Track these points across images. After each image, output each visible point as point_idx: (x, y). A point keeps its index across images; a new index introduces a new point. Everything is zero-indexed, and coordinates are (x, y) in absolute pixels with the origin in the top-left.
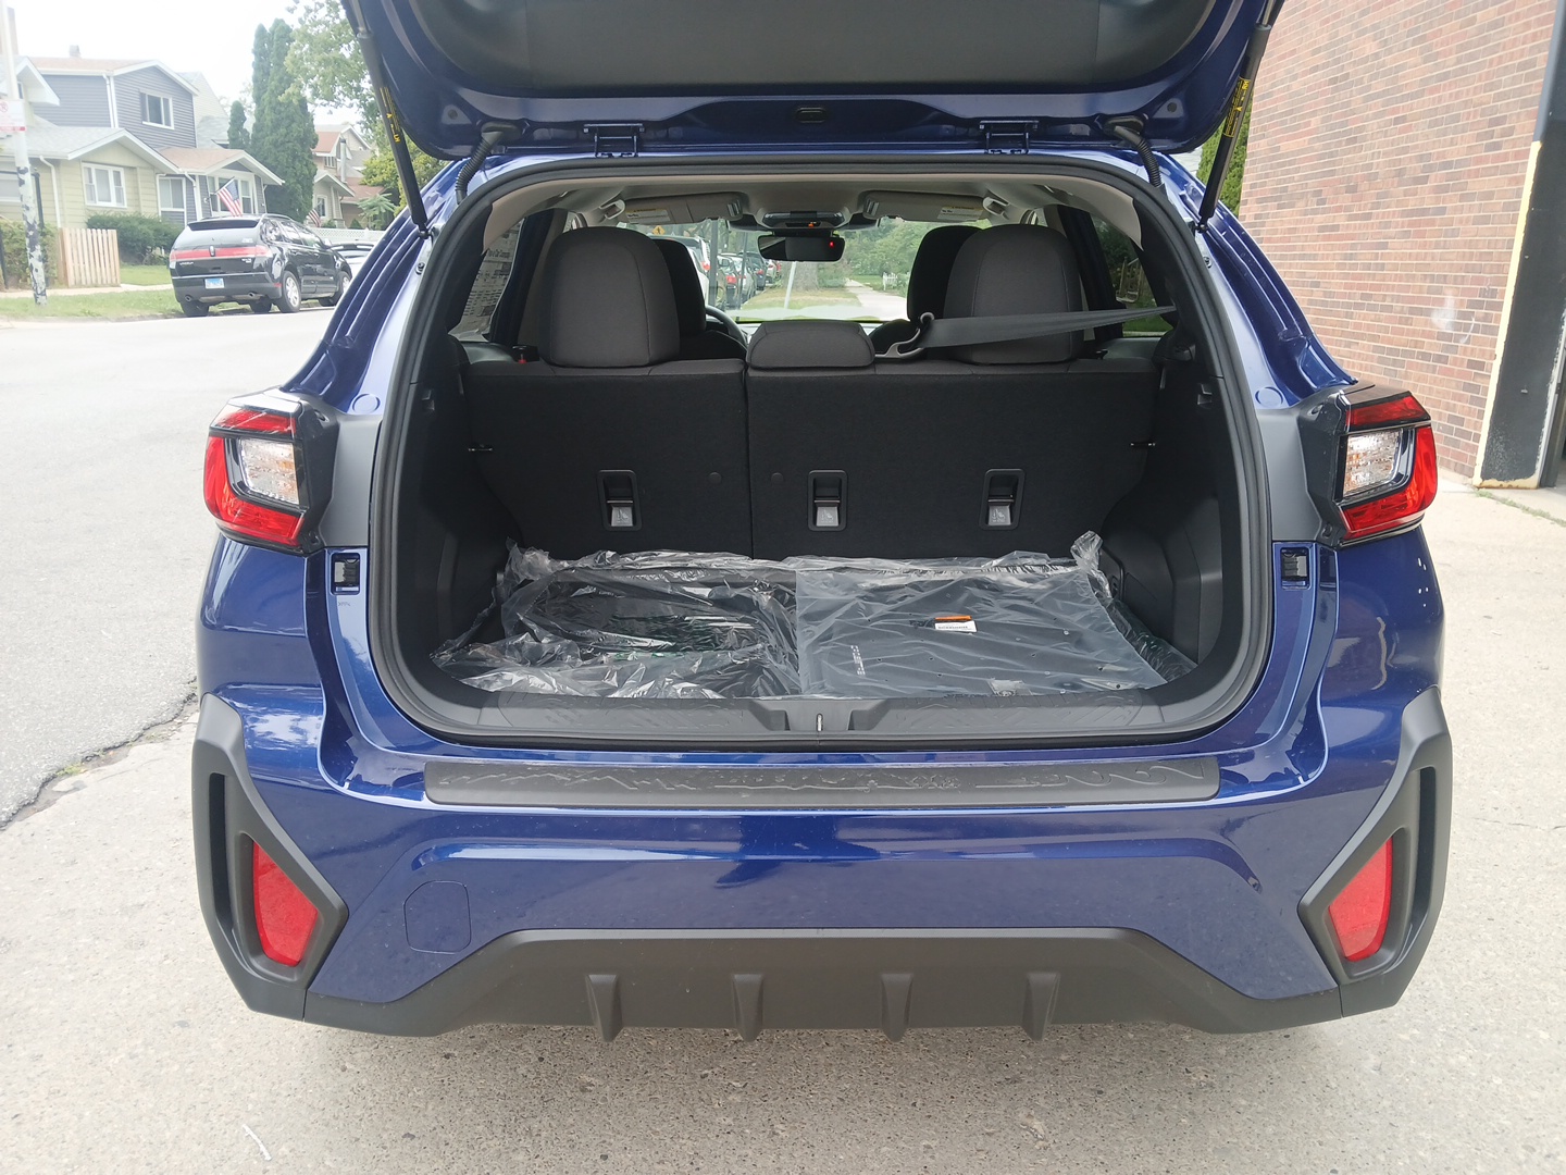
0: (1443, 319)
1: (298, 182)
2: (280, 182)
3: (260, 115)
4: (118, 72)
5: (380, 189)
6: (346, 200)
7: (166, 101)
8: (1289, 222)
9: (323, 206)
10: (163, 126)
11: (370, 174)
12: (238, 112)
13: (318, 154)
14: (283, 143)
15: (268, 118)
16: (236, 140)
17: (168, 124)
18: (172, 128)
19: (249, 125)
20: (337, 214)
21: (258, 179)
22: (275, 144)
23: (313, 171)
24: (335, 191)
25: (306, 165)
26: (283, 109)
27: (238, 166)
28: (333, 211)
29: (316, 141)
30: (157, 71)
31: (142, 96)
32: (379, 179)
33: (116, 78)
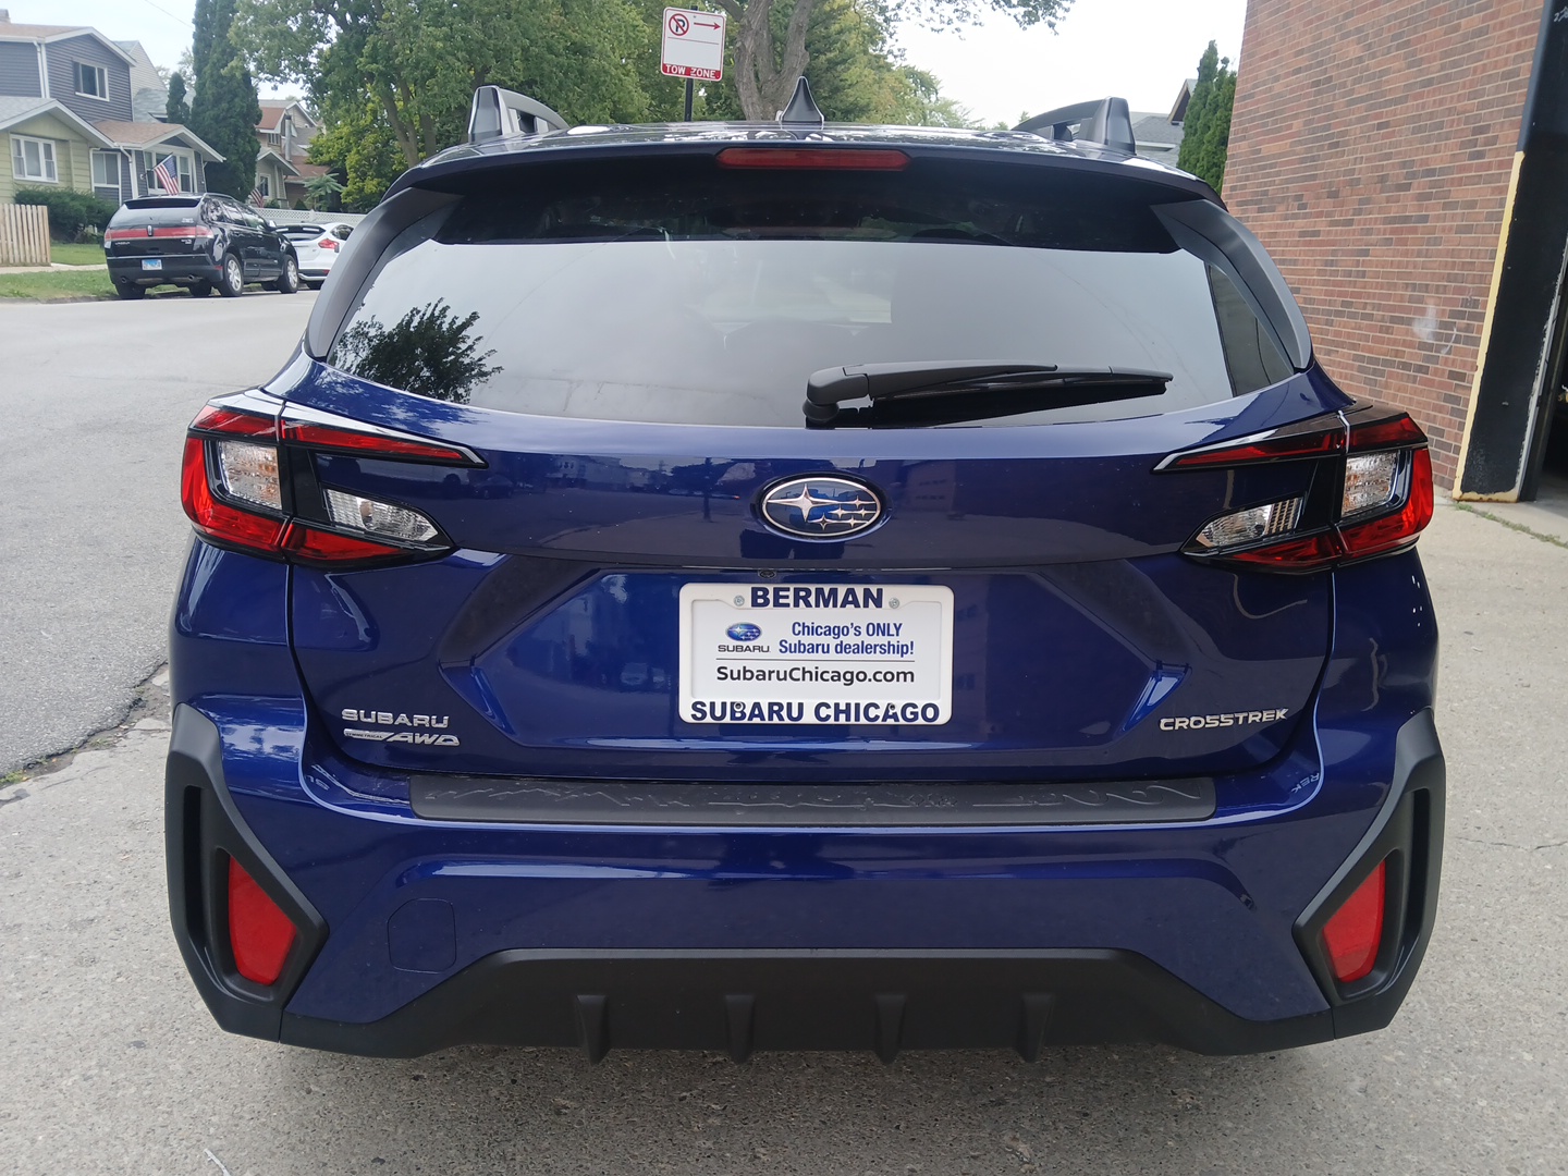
0: (1424, 329)
1: (241, 159)
2: (221, 159)
3: (200, 88)
4: (49, 40)
5: (327, 169)
6: (291, 179)
7: (101, 71)
8: (1270, 226)
9: (266, 186)
10: (98, 98)
11: (316, 152)
12: (177, 83)
13: (262, 131)
14: (225, 118)
15: (210, 92)
16: (175, 113)
17: (103, 95)
18: (107, 99)
19: (189, 98)
20: (281, 193)
21: (198, 156)
22: (216, 119)
23: (256, 148)
24: (279, 169)
25: (249, 142)
26: (225, 83)
27: (176, 141)
28: (276, 190)
29: (260, 117)
30: (92, 40)
31: (76, 65)
32: (326, 158)
33: (47, 45)
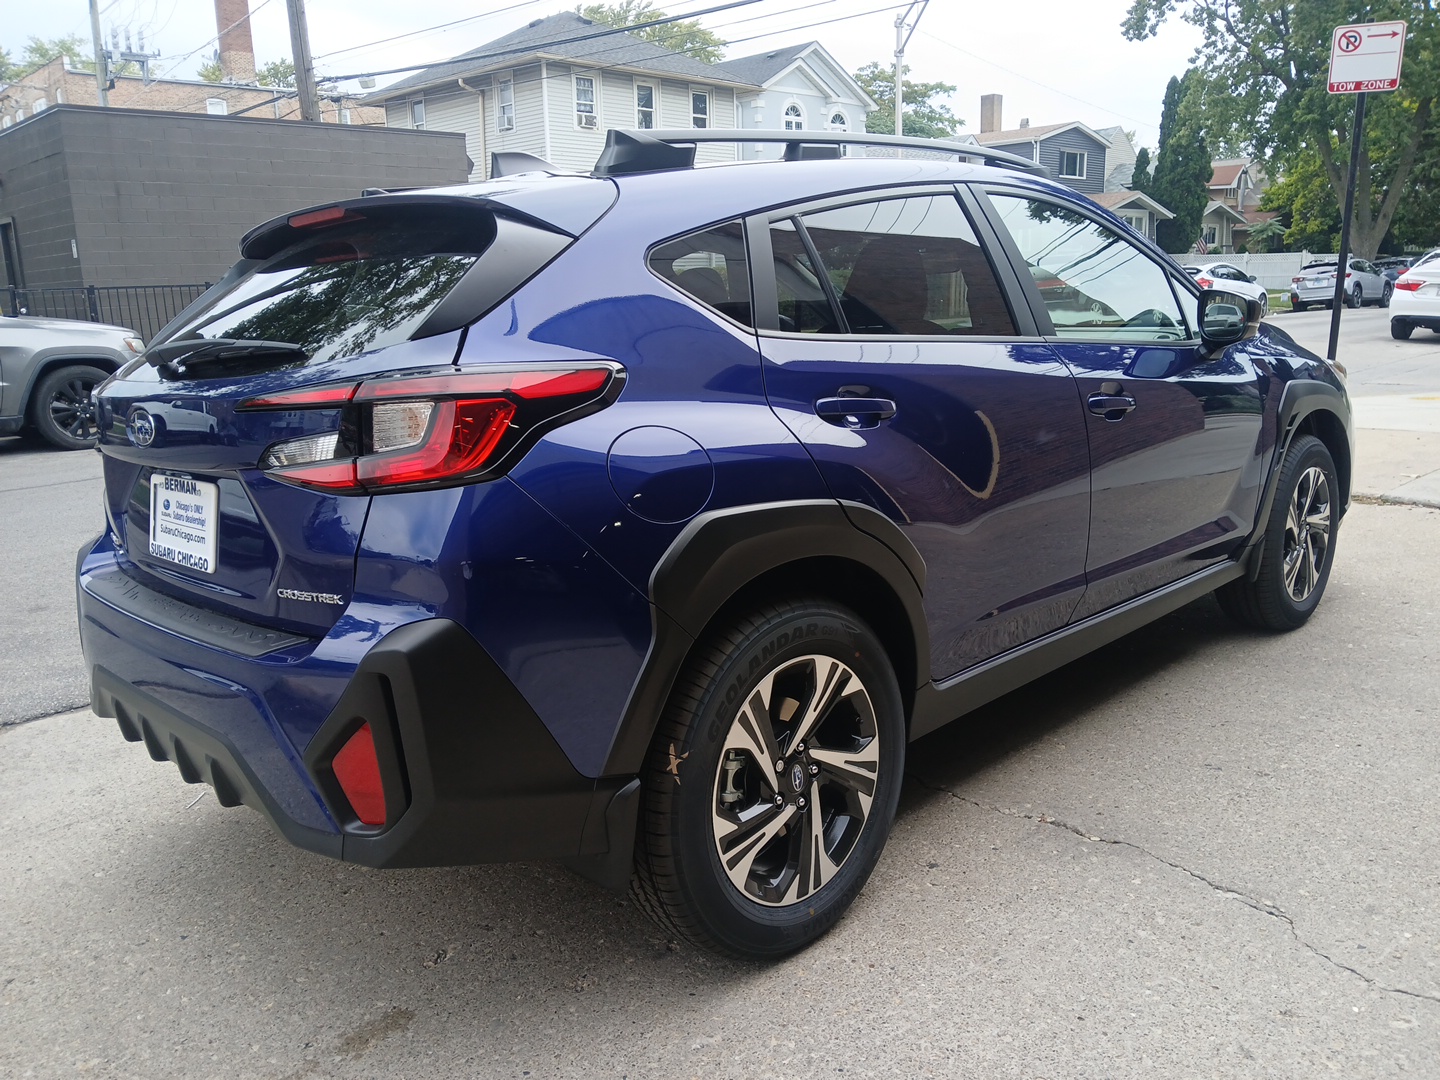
1: (1189, 214)
2: (1171, 215)
3: (1162, 157)
4: (1043, 137)
5: (1274, 214)
6: (1239, 227)
7: (1082, 156)
9: (1214, 235)
10: (1077, 177)
11: (1267, 200)
12: (1143, 158)
13: (1211, 188)
14: (1179, 181)
15: (1169, 160)
16: (1137, 184)
17: (1081, 175)
18: (1084, 178)
19: (1151, 169)
20: (1227, 240)
21: (1151, 215)
22: (1172, 182)
23: (1203, 204)
24: (1228, 220)
25: (1198, 198)
26: (1182, 150)
27: (1133, 205)
28: (1223, 236)
29: (1211, 175)
30: (1077, 132)
31: (1062, 153)
32: (1275, 204)
33: (1041, 142)
